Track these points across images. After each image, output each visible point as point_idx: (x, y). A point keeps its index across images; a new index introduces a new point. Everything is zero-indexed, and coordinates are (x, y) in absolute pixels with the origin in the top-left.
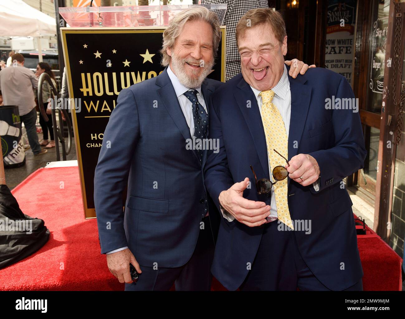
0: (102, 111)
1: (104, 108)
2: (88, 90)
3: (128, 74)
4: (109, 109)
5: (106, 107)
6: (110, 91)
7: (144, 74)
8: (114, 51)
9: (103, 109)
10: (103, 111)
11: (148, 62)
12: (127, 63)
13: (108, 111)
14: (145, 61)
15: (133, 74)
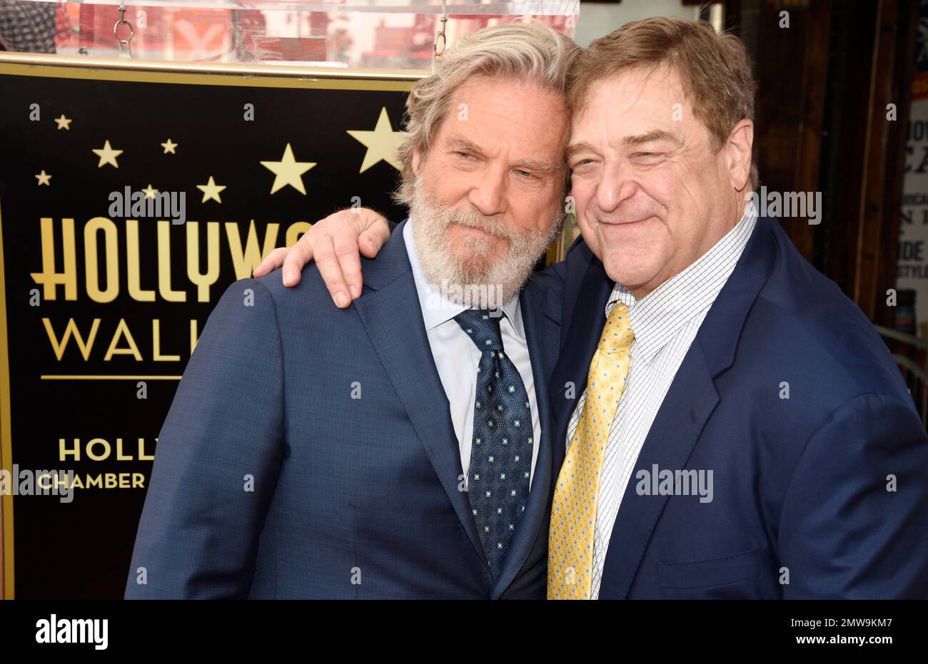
0: (108, 357)
1: (118, 346)
2: (60, 279)
3: (213, 228)
4: (134, 350)
5: (123, 343)
6: (144, 287)
7: (272, 230)
8: (169, 147)
9: (112, 351)
10: (114, 356)
11: (288, 189)
12: (211, 191)
13: (132, 356)
14: (277, 187)
15: (232, 229)
